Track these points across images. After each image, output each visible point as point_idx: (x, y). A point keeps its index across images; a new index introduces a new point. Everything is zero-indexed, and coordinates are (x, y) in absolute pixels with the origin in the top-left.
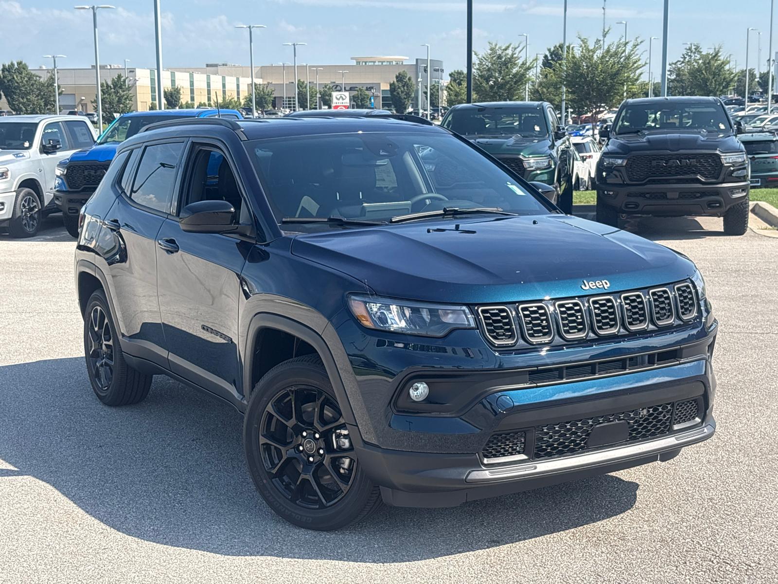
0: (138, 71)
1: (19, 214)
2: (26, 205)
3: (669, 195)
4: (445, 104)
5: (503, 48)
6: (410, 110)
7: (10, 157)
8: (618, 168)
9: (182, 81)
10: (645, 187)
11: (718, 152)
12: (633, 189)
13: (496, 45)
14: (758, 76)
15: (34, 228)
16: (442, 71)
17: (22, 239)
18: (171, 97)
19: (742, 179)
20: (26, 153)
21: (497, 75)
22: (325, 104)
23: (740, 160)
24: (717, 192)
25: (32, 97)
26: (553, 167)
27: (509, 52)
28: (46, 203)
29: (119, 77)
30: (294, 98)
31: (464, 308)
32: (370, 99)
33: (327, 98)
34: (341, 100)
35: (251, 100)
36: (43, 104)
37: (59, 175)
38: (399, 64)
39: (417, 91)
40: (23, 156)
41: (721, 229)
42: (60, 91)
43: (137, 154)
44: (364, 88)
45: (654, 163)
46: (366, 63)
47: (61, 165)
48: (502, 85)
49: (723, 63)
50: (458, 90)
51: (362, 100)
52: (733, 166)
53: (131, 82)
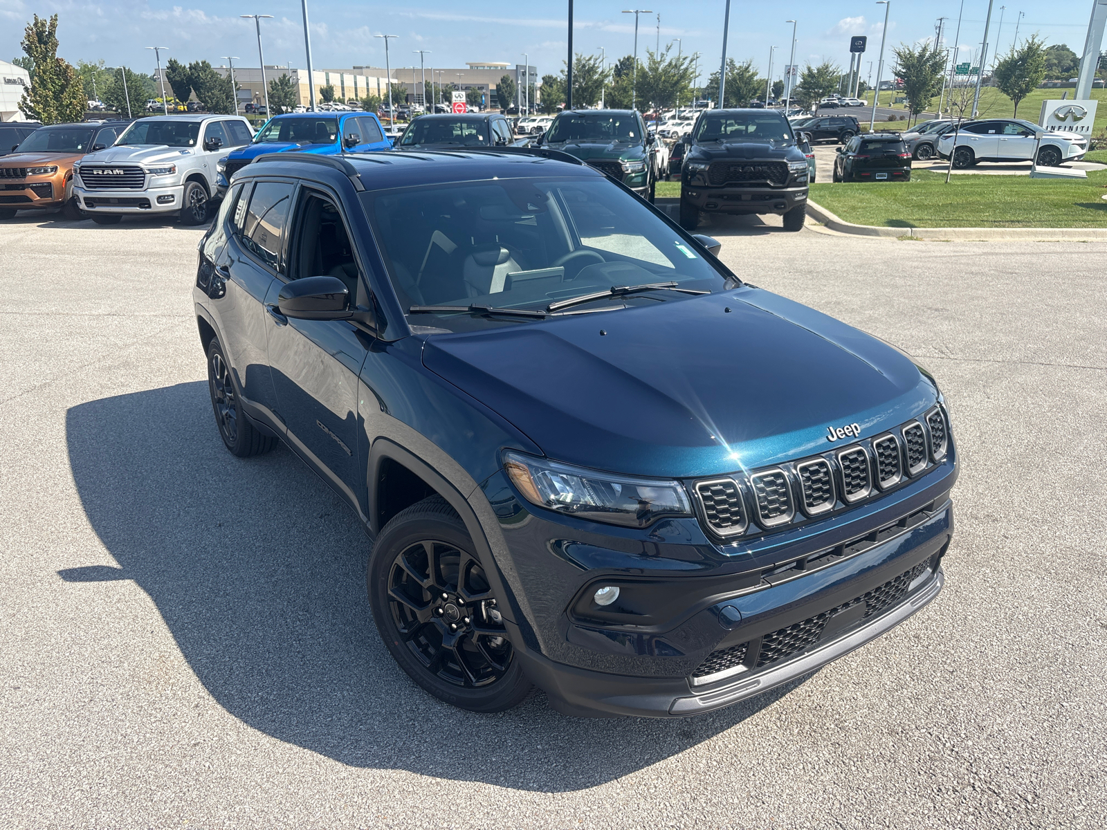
0: (299, 71)
1: (188, 205)
2: (194, 196)
3: (743, 197)
4: (538, 102)
5: (587, 59)
6: (512, 106)
7: (177, 153)
8: (701, 172)
9: (335, 80)
10: (724, 189)
11: (785, 161)
12: (714, 191)
13: (581, 56)
14: (772, 85)
15: (203, 216)
16: (536, 75)
17: (189, 227)
18: (327, 93)
19: (803, 184)
20: (191, 150)
21: (582, 81)
22: (446, 101)
23: (802, 167)
24: (783, 195)
25: (216, 92)
26: (646, 170)
27: (592, 62)
28: (212, 196)
29: (284, 76)
30: (422, 95)
31: (675, 483)
32: (482, 97)
33: (448, 95)
34: (459, 97)
35: (388, 96)
36: (224, 98)
37: (220, 171)
38: (503, 69)
39: (517, 90)
40: (189, 153)
41: (781, 225)
42: (238, 87)
43: (248, 189)
44: (477, 88)
45: (732, 169)
46: (477, 67)
47: (221, 162)
48: (586, 88)
49: (752, 74)
50: (550, 91)
51: (476, 97)
52: (797, 173)
53: (295, 81)
